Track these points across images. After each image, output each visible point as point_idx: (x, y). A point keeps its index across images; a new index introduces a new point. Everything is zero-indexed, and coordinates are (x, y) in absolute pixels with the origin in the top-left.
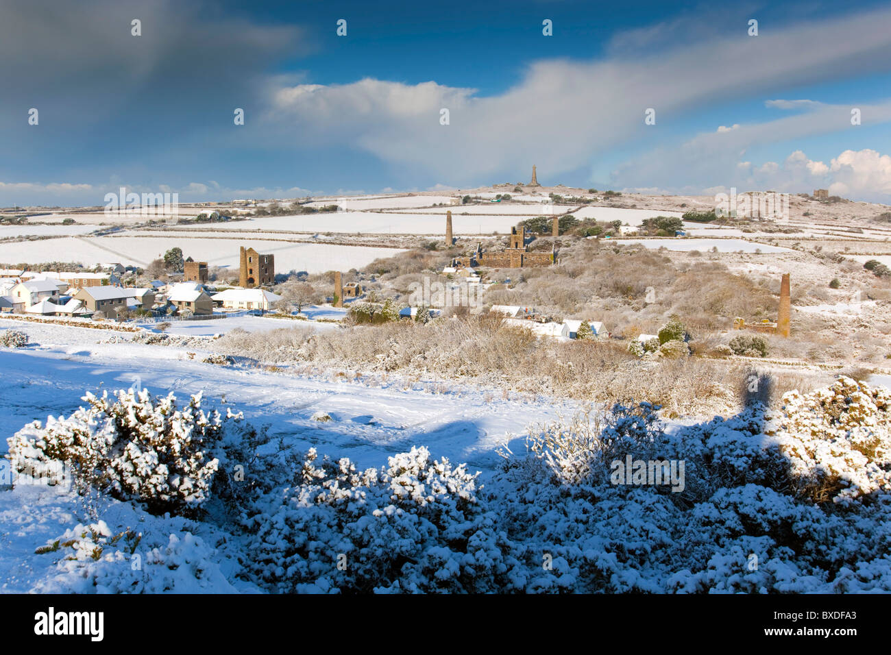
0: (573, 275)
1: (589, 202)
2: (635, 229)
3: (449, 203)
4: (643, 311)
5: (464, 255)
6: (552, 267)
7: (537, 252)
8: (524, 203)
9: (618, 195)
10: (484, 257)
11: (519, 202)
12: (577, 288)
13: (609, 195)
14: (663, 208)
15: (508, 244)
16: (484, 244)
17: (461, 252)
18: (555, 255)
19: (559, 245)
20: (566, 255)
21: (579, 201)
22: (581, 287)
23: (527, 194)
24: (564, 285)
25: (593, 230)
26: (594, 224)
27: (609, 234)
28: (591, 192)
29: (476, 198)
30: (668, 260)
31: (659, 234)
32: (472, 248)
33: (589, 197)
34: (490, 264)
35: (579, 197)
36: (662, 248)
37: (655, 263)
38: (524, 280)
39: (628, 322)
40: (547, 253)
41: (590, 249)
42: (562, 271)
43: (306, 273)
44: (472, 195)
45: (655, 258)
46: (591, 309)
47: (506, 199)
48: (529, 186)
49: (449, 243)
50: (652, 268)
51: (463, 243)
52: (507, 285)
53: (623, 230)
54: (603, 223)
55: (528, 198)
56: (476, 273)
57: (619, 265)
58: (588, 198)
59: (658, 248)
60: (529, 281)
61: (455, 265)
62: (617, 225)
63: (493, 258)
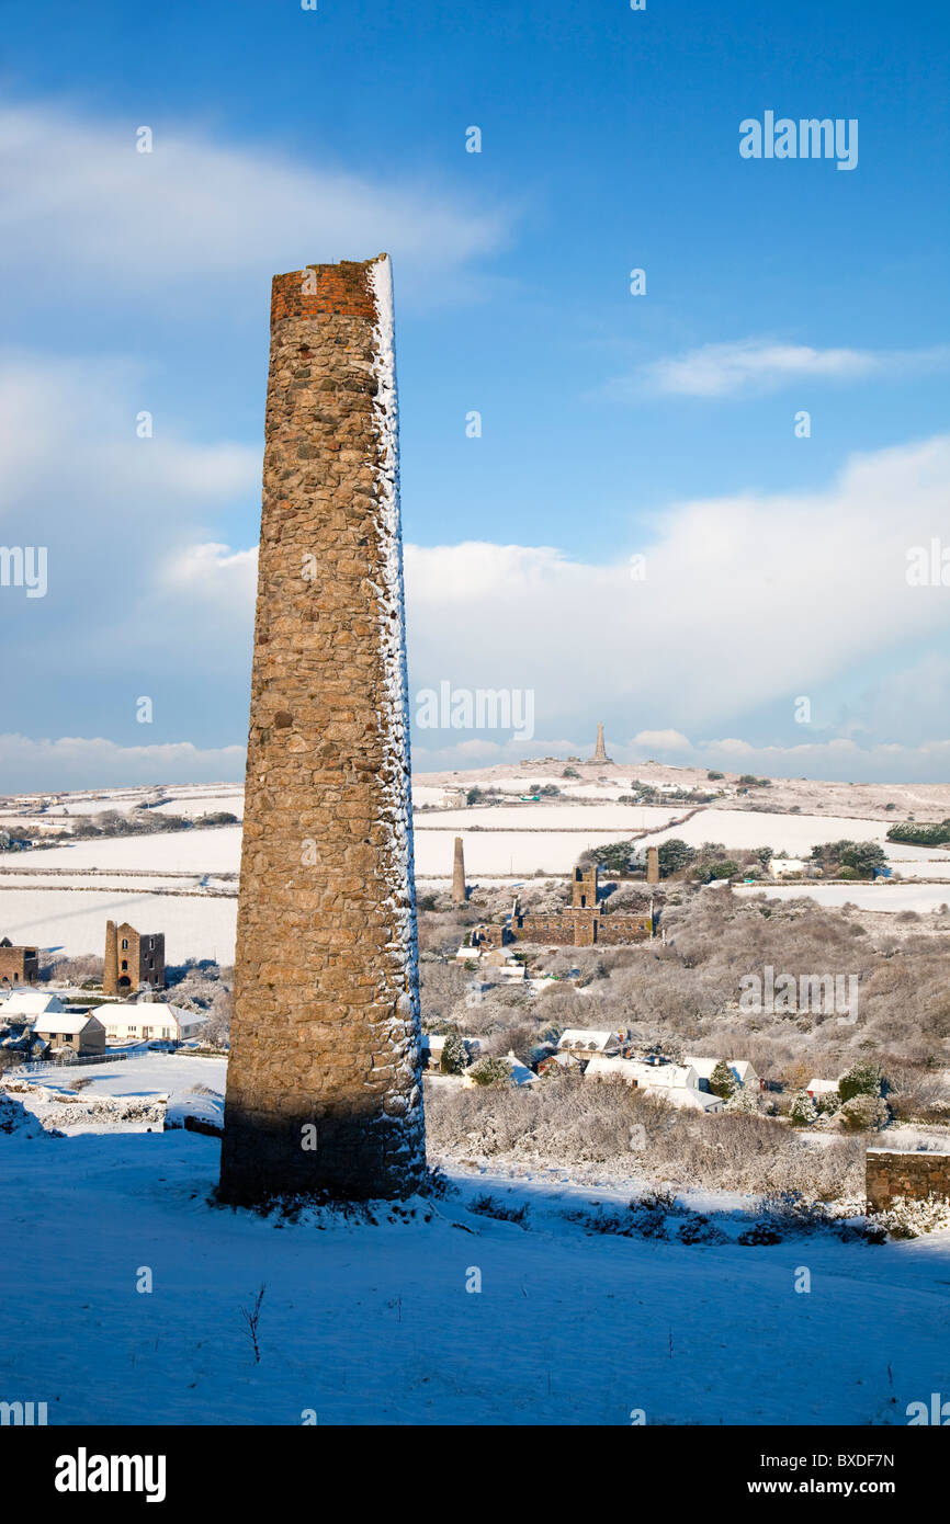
0: (691, 961)
1: (708, 799)
2: (798, 866)
3: (440, 804)
4: (816, 1030)
5: (488, 920)
6: (651, 944)
7: (621, 913)
8: (584, 801)
9: (765, 784)
10: (527, 925)
11: (575, 799)
12: (699, 989)
13: (747, 783)
14: (852, 812)
15: (567, 899)
16: (524, 898)
17: (482, 915)
18: (656, 919)
19: (660, 900)
20: (674, 920)
21: (690, 797)
22: (705, 985)
23: (588, 782)
24: (676, 982)
25: (720, 867)
26: (722, 856)
27: (752, 876)
28: (713, 777)
29: (491, 792)
30: (859, 931)
31: (843, 876)
32: (502, 907)
33: (709, 789)
34: (537, 937)
35: (689, 790)
36: (848, 907)
37: (835, 938)
38: (603, 972)
39: (790, 1057)
40: (640, 915)
41: (717, 909)
42: (669, 954)
43: (213, 963)
44: (484, 786)
45: (837, 927)
46: (725, 1028)
47: (550, 792)
48: (590, 763)
49: (459, 895)
50: (830, 948)
51: (484, 897)
52: (573, 980)
53: (776, 866)
54: (739, 853)
55: (590, 791)
56: (517, 957)
57: (771, 942)
58: (708, 792)
59: (841, 904)
60: (613, 974)
61: (476, 943)
62: (764, 856)
63: (542, 926)
